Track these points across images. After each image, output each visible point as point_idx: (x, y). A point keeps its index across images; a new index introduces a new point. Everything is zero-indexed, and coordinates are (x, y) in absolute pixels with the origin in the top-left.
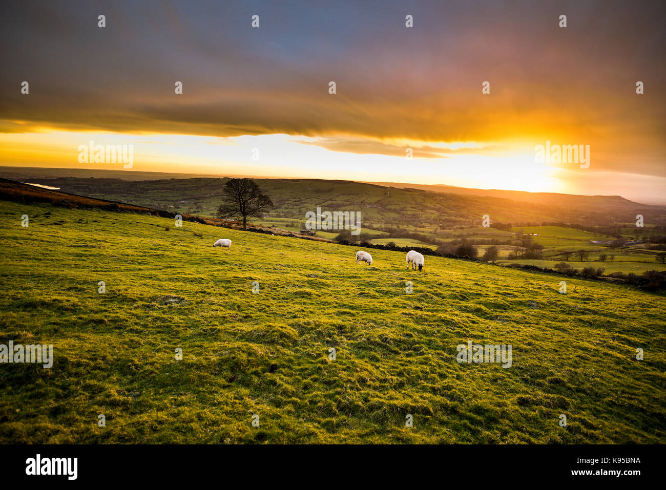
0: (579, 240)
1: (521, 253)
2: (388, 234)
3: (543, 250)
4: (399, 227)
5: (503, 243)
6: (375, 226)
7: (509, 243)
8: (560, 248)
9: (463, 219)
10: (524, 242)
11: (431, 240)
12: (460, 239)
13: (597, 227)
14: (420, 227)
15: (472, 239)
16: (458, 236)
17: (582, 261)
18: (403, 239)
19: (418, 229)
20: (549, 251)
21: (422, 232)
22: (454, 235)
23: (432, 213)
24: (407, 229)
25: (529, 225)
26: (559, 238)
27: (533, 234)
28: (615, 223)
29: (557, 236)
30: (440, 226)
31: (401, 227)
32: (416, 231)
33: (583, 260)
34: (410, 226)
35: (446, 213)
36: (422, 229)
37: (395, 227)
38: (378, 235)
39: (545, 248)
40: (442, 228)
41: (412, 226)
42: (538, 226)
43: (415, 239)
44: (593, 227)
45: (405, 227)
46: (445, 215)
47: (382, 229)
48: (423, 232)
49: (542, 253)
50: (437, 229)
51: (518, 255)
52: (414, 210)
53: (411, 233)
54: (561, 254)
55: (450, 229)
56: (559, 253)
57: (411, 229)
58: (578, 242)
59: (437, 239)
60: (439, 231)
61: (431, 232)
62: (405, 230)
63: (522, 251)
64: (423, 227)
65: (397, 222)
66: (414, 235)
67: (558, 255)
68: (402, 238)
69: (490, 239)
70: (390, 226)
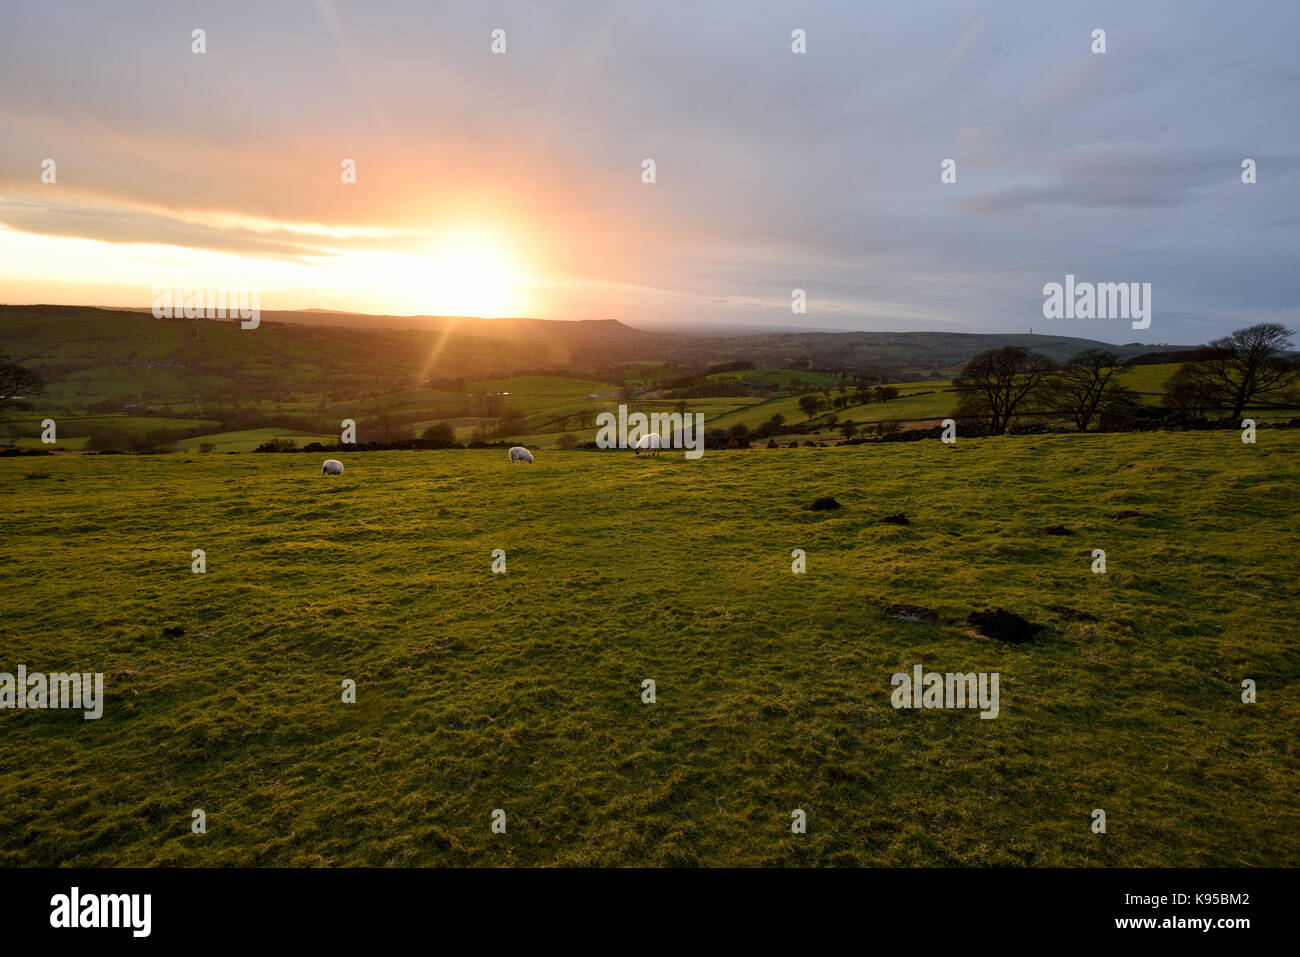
0: (572, 395)
1: (492, 429)
2: (218, 424)
3: (526, 418)
4: (237, 407)
5: (456, 415)
6: (179, 409)
7: (465, 413)
8: (551, 411)
9: (373, 377)
10: (490, 409)
11: (318, 425)
12: (375, 417)
13: (592, 371)
14: (288, 401)
15: (399, 412)
16: (372, 411)
17: (585, 429)
18: (253, 431)
19: (284, 406)
20: (534, 419)
21: (292, 411)
22: (363, 410)
23: (307, 371)
24: (257, 408)
25: (493, 377)
26: (542, 396)
27: (501, 393)
28: (615, 363)
29: (539, 393)
30: (330, 396)
31: (244, 406)
32: (279, 410)
33: (587, 426)
34: (264, 401)
35: (336, 367)
36: (293, 405)
37: (228, 407)
38: (192, 430)
39: (528, 415)
40: (335, 398)
41: (271, 402)
42: (508, 377)
43: (282, 427)
44: (587, 371)
45: (253, 404)
46: (335, 371)
47: (198, 414)
48: (296, 411)
49: (524, 423)
50: (324, 401)
51: (488, 432)
52: (265, 365)
53: (269, 415)
54: (553, 422)
55: (352, 399)
56: (550, 420)
57: (268, 407)
58: (571, 399)
59: (329, 422)
60: (329, 405)
61: (313, 410)
62: (255, 411)
63: (493, 425)
64: (293, 400)
65: (230, 396)
66: (278, 419)
67: (548, 424)
68: (250, 429)
69: (432, 410)
70: (217, 406)
